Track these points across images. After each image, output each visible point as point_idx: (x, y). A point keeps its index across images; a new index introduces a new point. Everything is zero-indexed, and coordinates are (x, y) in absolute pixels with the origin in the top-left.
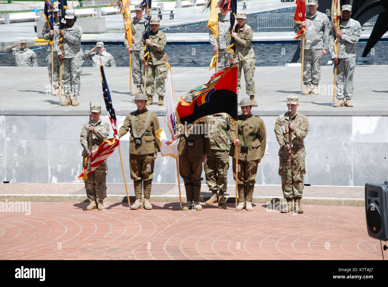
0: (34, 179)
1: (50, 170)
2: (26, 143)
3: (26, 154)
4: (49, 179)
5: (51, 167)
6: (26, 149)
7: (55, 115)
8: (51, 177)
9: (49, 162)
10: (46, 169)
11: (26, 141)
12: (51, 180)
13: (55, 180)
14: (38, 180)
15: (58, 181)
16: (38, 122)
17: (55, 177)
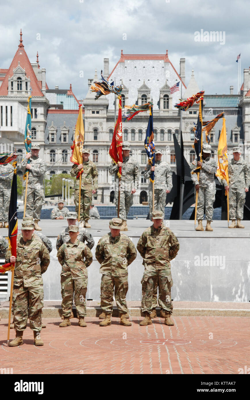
0: (197, 298)
1: (212, 289)
2: (190, 263)
3: (189, 274)
4: (211, 297)
5: (213, 286)
6: (189, 269)
7: (218, 238)
8: (213, 296)
9: (211, 281)
10: (208, 288)
11: (190, 261)
12: (213, 298)
13: (216, 299)
14: (200, 298)
15: (220, 300)
16: (202, 244)
17: (217, 296)
